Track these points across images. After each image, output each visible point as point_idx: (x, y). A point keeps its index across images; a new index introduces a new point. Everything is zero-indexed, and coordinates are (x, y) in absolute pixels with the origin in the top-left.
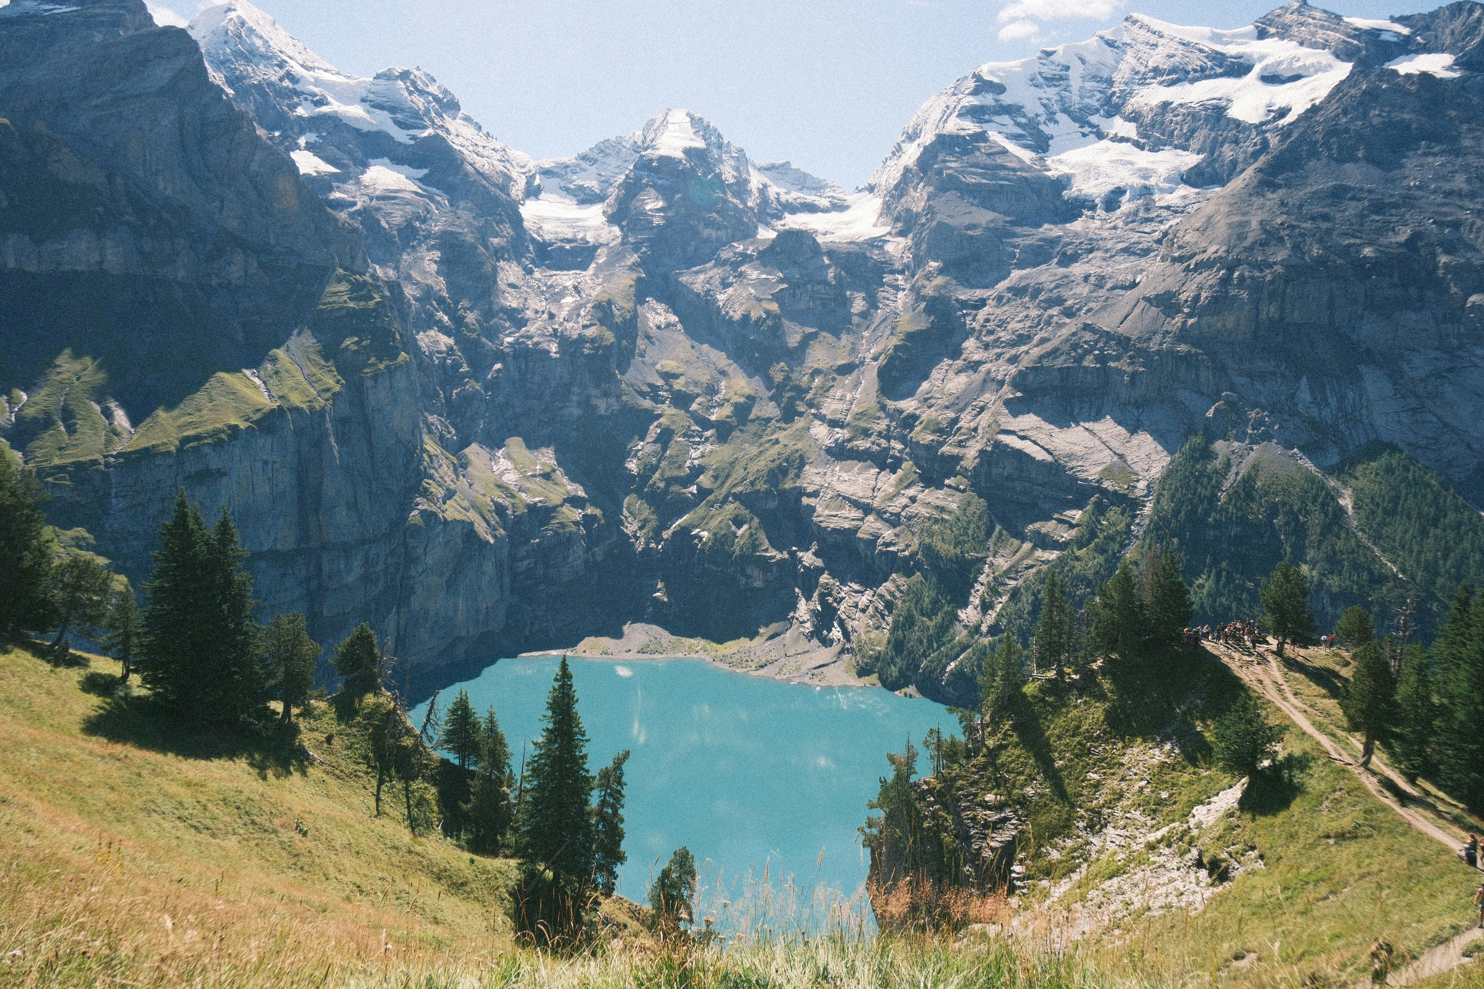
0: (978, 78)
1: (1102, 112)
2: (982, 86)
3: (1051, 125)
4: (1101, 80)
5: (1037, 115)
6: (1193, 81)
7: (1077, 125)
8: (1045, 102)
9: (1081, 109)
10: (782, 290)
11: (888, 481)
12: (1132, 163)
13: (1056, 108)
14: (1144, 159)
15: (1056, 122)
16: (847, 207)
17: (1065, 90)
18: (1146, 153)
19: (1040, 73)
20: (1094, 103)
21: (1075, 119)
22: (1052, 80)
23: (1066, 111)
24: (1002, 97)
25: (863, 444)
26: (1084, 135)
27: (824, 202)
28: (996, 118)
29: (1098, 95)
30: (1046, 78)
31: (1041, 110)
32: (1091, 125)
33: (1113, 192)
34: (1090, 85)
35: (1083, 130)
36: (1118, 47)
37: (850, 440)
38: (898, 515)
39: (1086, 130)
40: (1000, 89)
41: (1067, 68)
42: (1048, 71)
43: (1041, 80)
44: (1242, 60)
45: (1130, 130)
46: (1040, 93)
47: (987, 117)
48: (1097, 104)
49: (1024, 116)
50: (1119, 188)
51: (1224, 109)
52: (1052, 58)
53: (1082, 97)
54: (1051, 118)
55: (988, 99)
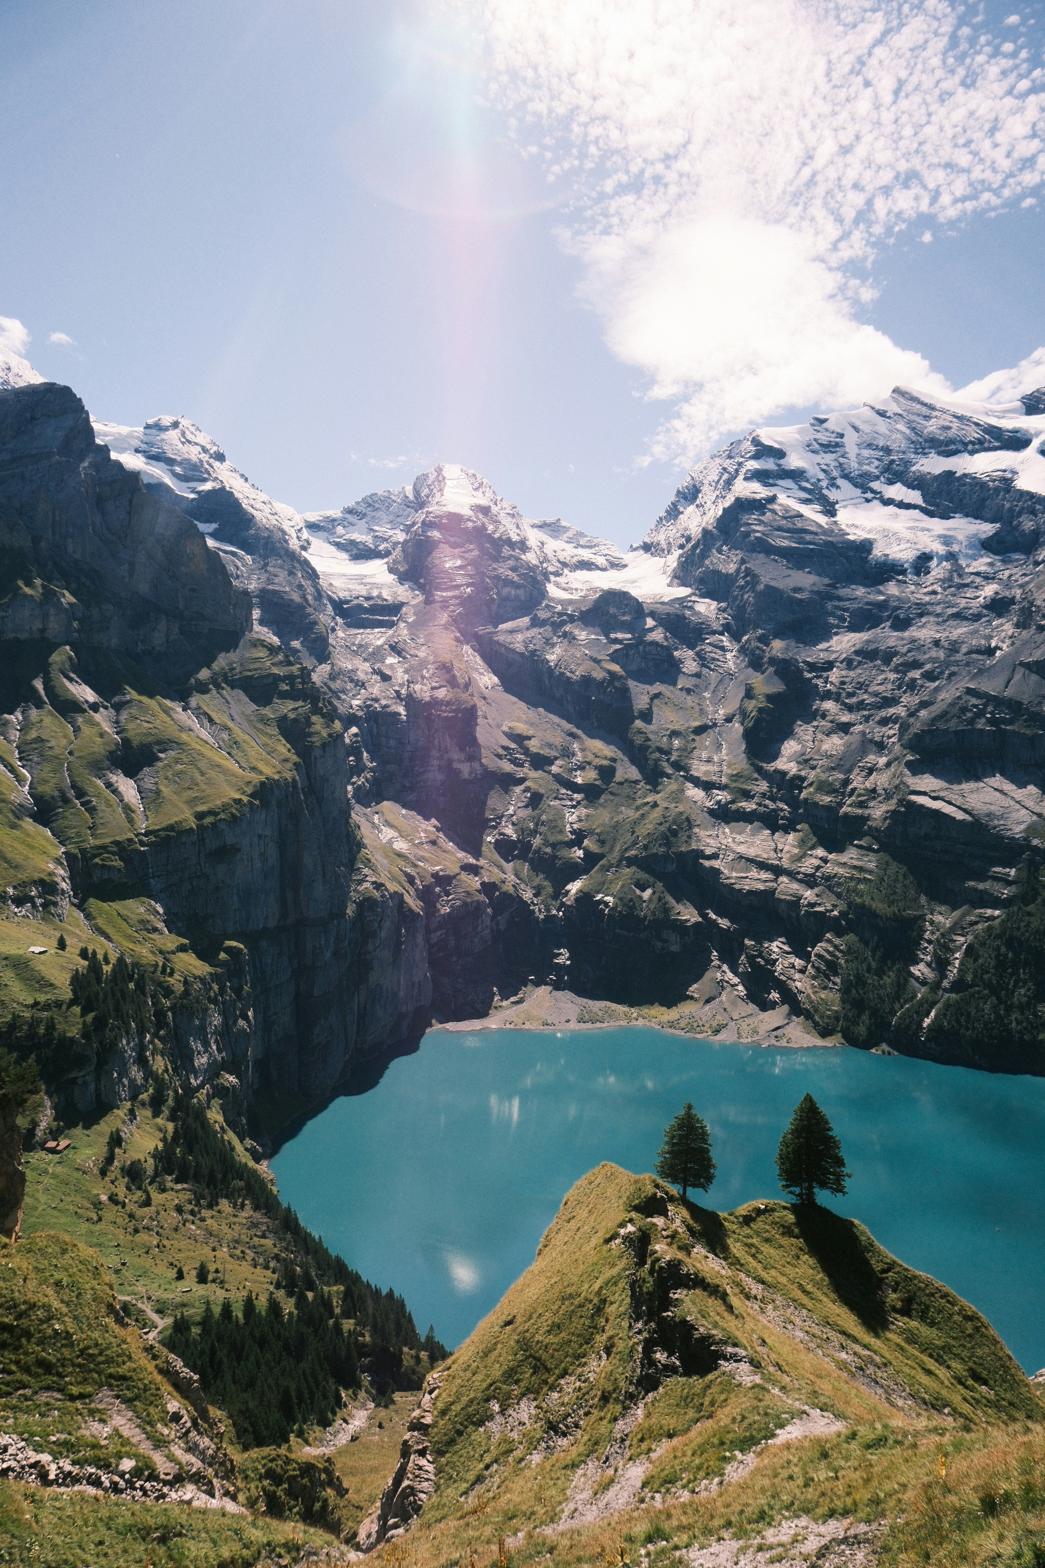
0: (756, 442)
1: (882, 479)
2: (763, 451)
3: (834, 490)
4: (877, 448)
5: (819, 480)
6: (972, 453)
7: (858, 492)
8: (824, 467)
9: (861, 476)
10: (616, 651)
12: (928, 530)
13: (835, 473)
14: (938, 526)
15: (838, 487)
17: (843, 456)
18: (936, 520)
19: (815, 440)
20: (872, 469)
21: (856, 485)
22: (828, 447)
23: (846, 477)
24: (782, 462)
25: (749, 806)
26: (868, 501)
27: (601, 561)
28: (780, 482)
29: (877, 463)
30: (821, 445)
31: (822, 476)
32: (873, 491)
33: (919, 558)
34: (866, 453)
35: (866, 495)
36: (889, 417)
37: (733, 802)
38: (813, 875)
39: (869, 495)
40: (779, 454)
41: (842, 436)
42: (824, 438)
43: (817, 446)
44: (1018, 435)
45: (915, 497)
46: (818, 458)
47: (771, 481)
48: (876, 472)
49: (807, 481)
50: (924, 554)
51: (1012, 480)
52: (825, 425)
53: (860, 464)
54: (833, 484)
55: (769, 464)
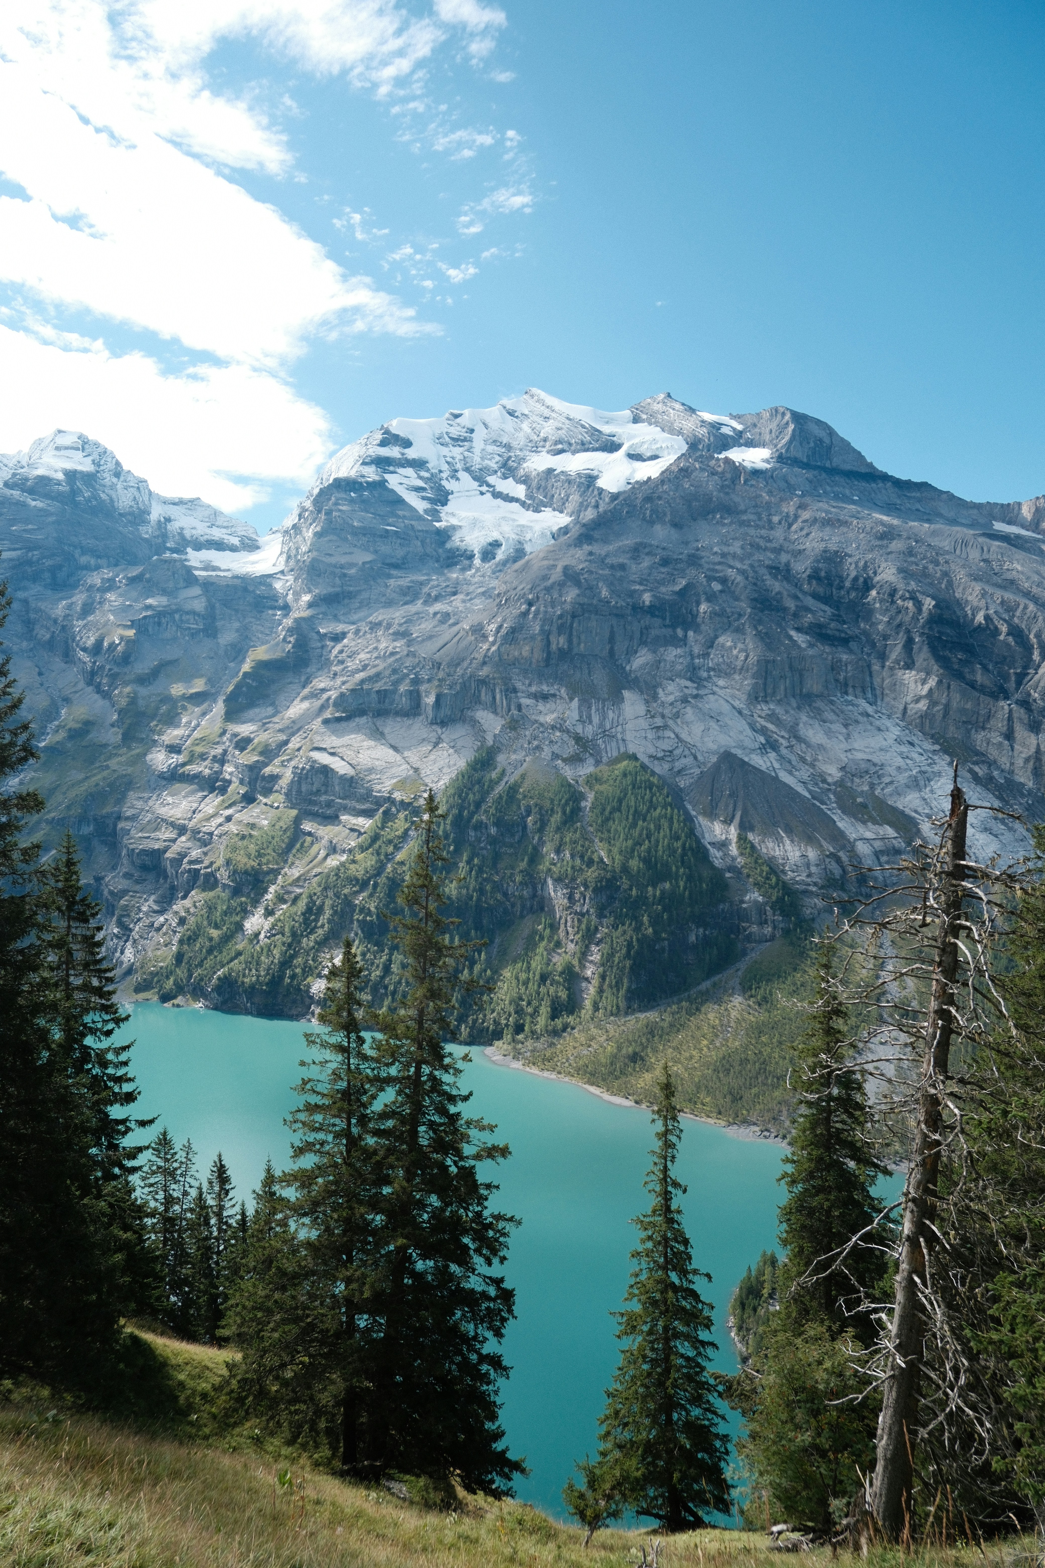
0: (387, 432)
1: (499, 474)
2: (389, 439)
3: (453, 481)
4: (501, 445)
5: (441, 471)
6: (574, 452)
7: (476, 484)
8: (449, 459)
9: (481, 470)
11: (211, 804)
12: (514, 520)
13: (459, 466)
14: (527, 517)
15: (458, 479)
16: (258, 548)
17: (468, 450)
18: (530, 513)
19: (447, 433)
20: (493, 465)
21: (475, 478)
22: (457, 441)
23: (467, 470)
24: (406, 451)
25: (193, 769)
26: (482, 493)
27: (235, 541)
28: (401, 471)
29: (498, 458)
30: (452, 439)
31: (445, 467)
32: (489, 485)
33: (490, 544)
34: (491, 448)
35: (481, 489)
36: (517, 417)
38: (211, 834)
39: (484, 488)
40: (407, 444)
41: (472, 431)
42: (455, 432)
43: (447, 439)
44: (615, 439)
45: (520, 491)
46: (445, 451)
47: (391, 468)
48: (495, 467)
49: (428, 470)
50: (496, 541)
51: (595, 478)
52: (458, 420)
53: (482, 458)
54: (454, 475)
55: (393, 452)
